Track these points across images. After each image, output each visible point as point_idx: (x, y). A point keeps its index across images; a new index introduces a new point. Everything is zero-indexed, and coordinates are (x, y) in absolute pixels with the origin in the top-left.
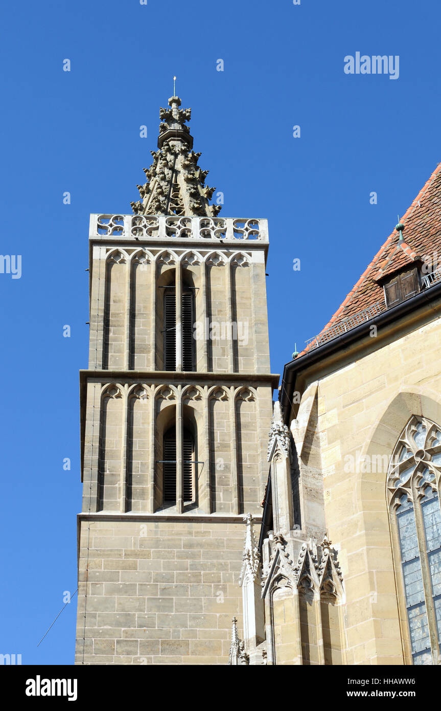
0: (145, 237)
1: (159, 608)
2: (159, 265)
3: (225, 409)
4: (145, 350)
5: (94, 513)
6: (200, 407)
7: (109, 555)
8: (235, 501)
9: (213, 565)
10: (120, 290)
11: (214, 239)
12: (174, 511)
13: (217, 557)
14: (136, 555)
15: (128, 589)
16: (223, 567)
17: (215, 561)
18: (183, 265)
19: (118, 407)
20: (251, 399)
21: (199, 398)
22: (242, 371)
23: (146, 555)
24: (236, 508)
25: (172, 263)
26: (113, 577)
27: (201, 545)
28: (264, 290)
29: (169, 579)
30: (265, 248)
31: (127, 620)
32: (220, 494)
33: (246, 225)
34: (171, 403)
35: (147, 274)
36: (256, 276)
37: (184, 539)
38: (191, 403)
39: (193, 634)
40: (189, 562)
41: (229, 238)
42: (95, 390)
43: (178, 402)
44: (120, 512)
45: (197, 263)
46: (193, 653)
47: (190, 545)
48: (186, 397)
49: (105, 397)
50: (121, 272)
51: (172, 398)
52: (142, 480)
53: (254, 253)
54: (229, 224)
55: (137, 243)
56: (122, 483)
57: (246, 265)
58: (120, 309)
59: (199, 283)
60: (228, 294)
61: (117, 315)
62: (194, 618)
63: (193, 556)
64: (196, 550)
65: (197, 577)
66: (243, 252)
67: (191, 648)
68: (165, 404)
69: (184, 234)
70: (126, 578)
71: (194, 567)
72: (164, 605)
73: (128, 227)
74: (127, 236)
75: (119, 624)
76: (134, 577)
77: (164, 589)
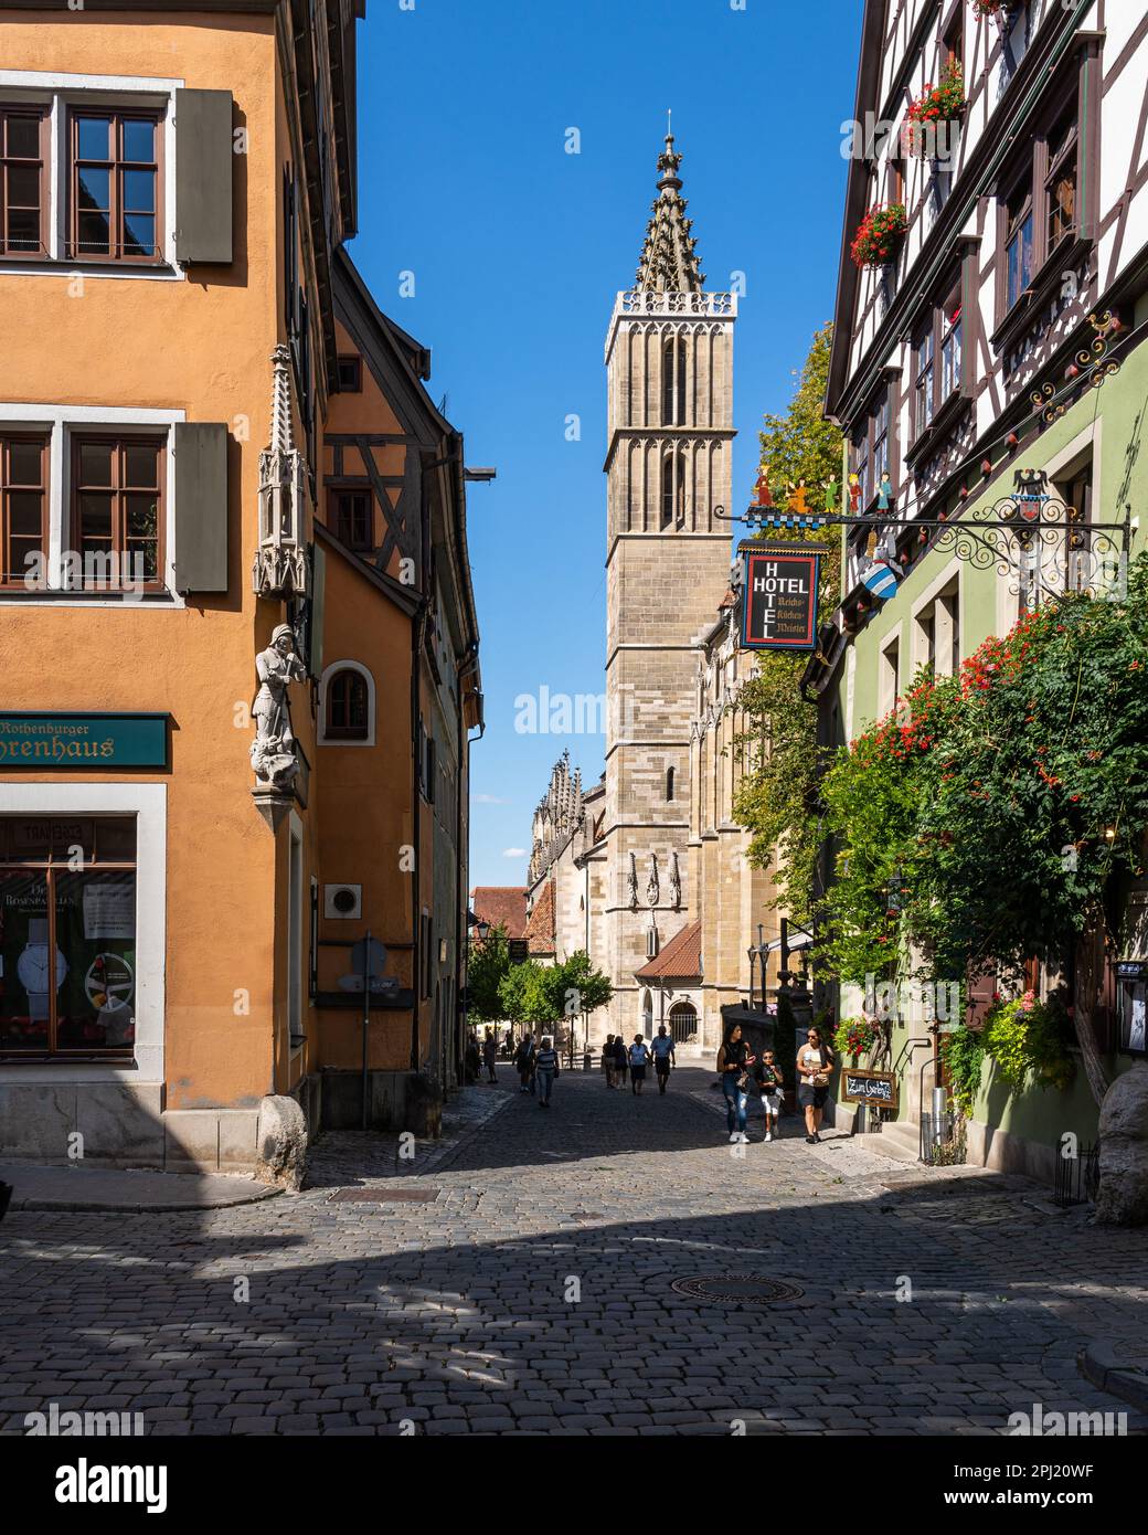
0: (655, 313)
1: (663, 594)
2: (664, 334)
3: (703, 454)
4: (654, 409)
5: (626, 534)
6: (688, 453)
7: (635, 561)
8: (707, 523)
9: (693, 567)
10: (639, 360)
11: (700, 313)
12: (670, 529)
13: (696, 561)
14: (650, 561)
15: (646, 583)
16: (699, 568)
17: (695, 564)
18: (680, 334)
19: (639, 453)
20: (720, 448)
21: (687, 447)
22: (715, 429)
23: (656, 561)
24: (707, 528)
25: (672, 333)
27: (686, 553)
28: (731, 358)
29: (669, 576)
30: (732, 319)
31: (646, 602)
32: (698, 518)
33: (722, 300)
34: (670, 451)
35: (656, 342)
36: (727, 345)
37: (678, 549)
38: (684, 451)
39: (682, 610)
40: (680, 565)
41: (711, 313)
42: (624, 444)
43: (675, 450)
44: (640, 533)
45: (688, 333)
46: (682, 621)
47: (681, 554)
48: (680, 448)
49: (631, 448)
50: (639, 340)
51: (671, 447)
52: (653, 509)
53: (726, 324)
54: (711, 298)
55: (649, 318)
56: (641, 511)
57: (721, 334)
58: (639, 373)
59: (689, 350)
60: (708, 363)
61: (636, 379)
62: (683, 600)
63: (682, 561)
64: (684, 557)
66: (720, 324)
67: (680, 618)
68: (667, 451)
69: (680, 309)
70: (645, 575)
71: (683, 568)
72: (666, 592)
73: (643, 303)
74: (643, 312)
75: (641, 605)
76: (650, 575)
77: (666, 583)
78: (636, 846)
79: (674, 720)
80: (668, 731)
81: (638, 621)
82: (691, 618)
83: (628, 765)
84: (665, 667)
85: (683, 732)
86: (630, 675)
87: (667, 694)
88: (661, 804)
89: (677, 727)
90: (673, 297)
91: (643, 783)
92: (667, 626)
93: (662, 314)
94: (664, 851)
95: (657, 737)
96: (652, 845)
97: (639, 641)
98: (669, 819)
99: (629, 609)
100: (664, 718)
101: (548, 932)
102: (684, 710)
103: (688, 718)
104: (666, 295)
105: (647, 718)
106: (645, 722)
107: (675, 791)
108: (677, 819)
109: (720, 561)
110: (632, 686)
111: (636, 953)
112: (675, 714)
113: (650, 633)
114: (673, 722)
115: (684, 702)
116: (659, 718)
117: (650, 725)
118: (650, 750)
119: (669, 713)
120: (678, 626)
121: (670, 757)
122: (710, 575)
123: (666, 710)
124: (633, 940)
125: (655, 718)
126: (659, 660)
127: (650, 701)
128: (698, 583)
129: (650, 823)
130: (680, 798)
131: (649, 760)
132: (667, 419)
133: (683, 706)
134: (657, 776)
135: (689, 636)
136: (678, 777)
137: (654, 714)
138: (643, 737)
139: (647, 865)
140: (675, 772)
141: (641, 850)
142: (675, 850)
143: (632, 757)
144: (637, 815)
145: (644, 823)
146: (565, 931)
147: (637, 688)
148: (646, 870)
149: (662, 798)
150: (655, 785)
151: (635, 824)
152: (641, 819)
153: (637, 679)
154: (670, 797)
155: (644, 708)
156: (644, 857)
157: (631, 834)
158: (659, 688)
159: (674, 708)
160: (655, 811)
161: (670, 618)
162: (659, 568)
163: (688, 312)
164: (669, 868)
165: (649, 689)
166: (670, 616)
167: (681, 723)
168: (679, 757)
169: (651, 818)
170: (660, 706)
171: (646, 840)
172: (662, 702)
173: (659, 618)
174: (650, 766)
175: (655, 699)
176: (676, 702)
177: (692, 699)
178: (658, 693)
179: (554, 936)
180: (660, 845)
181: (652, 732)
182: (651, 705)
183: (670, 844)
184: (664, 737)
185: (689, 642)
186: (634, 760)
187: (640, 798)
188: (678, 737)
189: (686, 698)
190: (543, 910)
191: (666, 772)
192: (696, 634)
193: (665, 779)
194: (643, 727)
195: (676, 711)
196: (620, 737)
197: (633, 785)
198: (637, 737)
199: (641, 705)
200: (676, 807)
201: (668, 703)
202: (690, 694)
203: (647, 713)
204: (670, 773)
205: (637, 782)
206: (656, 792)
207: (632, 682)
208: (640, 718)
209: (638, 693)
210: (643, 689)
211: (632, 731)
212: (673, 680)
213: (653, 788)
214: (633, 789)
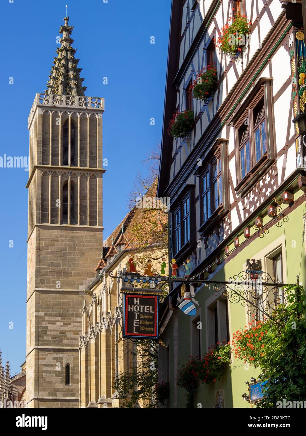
0: (58, 105)
1: (62, 260)
2: (63, 117)
3: (86, 182)
4: (58, 156)
6: (77, 182)
7: (45, 240)
9: (80, 245)
10: (48, 129)
11: (84, 107)
12: (67, 224)
13: (82, 242)
14: (54, 240)
15: (52, 253)
16: (84, 245)
17: (81, 243)
18: (72, 118)
19: (48, 179)
20: (95, 178)
21: (77, 177)
23: (58, 241)
25: (68, 117)
26: (47, 249)
27: (76, 237)
29: (66, 249)
30: (103, 112)
31: (52, 264)
32: (83, 217)
33: (96, 101)
37: (71, 235)
38: (74, 180)
39: (74, 270)
40: (72, 243)
41: (89, 107)
42: (39, 174)
43: (70, 179)
44: (49, 224)
45: (77, 118)
46: (73, 276)
48: (72, 178)
50: (48, 119)
51: (68, 177)
52: (57, 211)
53: (99, 113)
54: (90, 100)
55: (54, 108)
58: (48, 136)
59: (78, 127)
61: (46, 139)
62: (74, 264)
63: (74, 241)
64: (74, 239)
65: (75, 249)
66: (95, 113)
67: (73, 274)
68: (65, 179)
69: (72, 104)
70: (51, 249)
71: (74, 245)
72: (64, 259)
73: (51, 100)
74: (50, 104)
75: (49, 265)
76: (54, 249)
77: (64, 253)
79: (69, 335)
80: (65, 341)
81: (47, 275)
82: (80, 275)
83: (41, 362)
84: (63, 303)
85: (74, 342)
86: (42, 307)
87: (64, 319)
88: (62, 386)
89: (71, 339)
90: (68, 98)
91: (50, 373)
92: (64, 279)
93: (62, 106)
95: (58, 345)
97: (47, 287)
98: (67, 395)
99: (42, 269)
100: (63, 333)
102: (75, 329)
103: (78, 334)
104: (64, 97)
105: (52, 333)
106: (51, 335)
107: (70, 378)
108: (71, 396)
109: (97, 242)
110: (42, 314)
112: (70, 331)
114: (68, 336)
115: (75, 324)
116: (60, 333)
117: (54, 337)
118: (54, 353)
119: (66, 331)
120: (71, 279)
121: (67, 358)
122: (90, 250)
123: (64, 328)
125: (57, 333)
126: (60, 298)
127: (54, 323)
128: (83, 254)
129: (54, 397)
130: (73, 383)
131: (54, 359)
132: (65, 162)
133: (75, 326)
134: (58, 368)
135: (78, 285)
136: (72, 369)
137: (56, 331)
138: (50, 345)
140: (70, 367)
143: (43, 356)
144: (46, 393)
145: (51, 398)
147: (46, 315)
149: (62, 382)
150: (58, 374)
151: (45, 398)
152: (49, 395)
153: (46, 310)
154: (67, 382)
155: (51, 327)
158: (60, 315)
159: (69, 327)
160: (57, 390)
162: (60, 244)
163: (76, 105)
165: (54, 316)
166: (65, 273)
167: (73, 336)
168: (72, 357)
169: (56, 395)
170: (61, 326)
172: (62, 324)
173: (59, 273)
174: (55, 362)
175: (57, 321)
176: (70, 324)
177: (80, 322)
178: (59, 318)
181: (55, 341)
182: (54, 326)
184: (63, 345)
185: (78, 289)
186: (44, 359)
187: (49, 382)
188: (72, 345)
189: (76, 322)
191: (64, 366)
192: (82, 284)
193: (64, 371)
194: (50, 338)
195: (71, 329)
196: (35, 345)
197: (44, 374)
198: (47, 345)
199: (49, 325)
200: (70, 388)
201: (65, 324)
202: (78, 319)
203: (53, 330)
204: (68, 367)
205: (47, 372)
206: (60, 379)
207: (42, 311)
208: (48, 333)
209: (47, 318)
210: (50, 316)
211: (44, 341)
212: (68, 311)
213: (57, 376)
214: (44, 376)
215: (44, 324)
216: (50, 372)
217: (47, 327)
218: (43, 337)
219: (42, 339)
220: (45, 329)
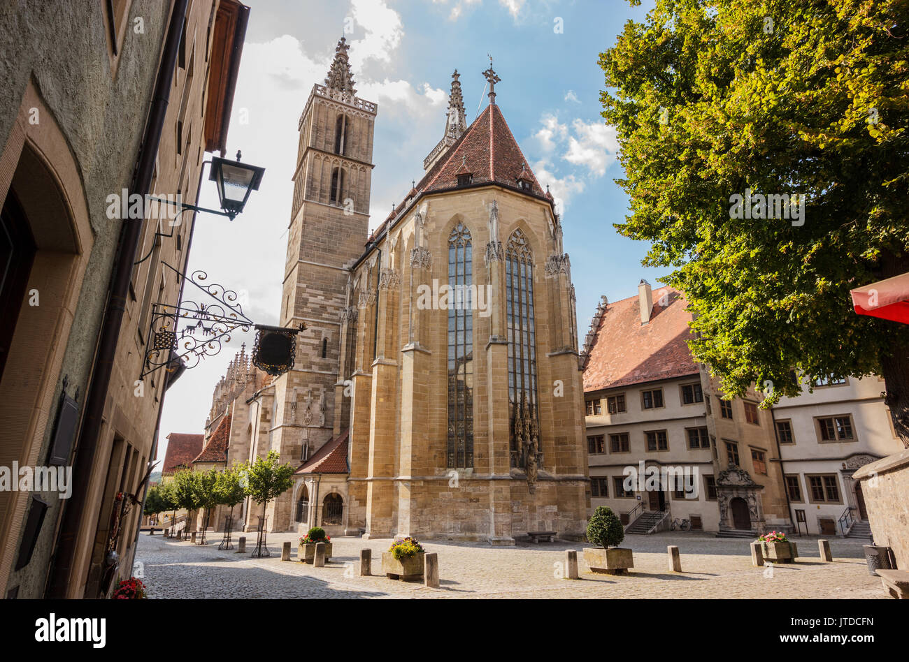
0: (334, 99)
1: (329, 238)
2: (338, 111)
3: (355, 172)
4: (330, 143)
5: (309, 200)
6: (347, 170)
7: (313, 217)
8: (355, 206)
10: (323, 119)
12: (335, 205)
14: (322, 218)
15: (318, 229)
16: (350, 228)
18: (347, 114)
19: (319, 163)
20: (365, 171)
21: (347, 166)
22: (363, 161)
23: (325, 219)
24: (356, 210)
25: (343, 112)
26: (314, 224)
27: (343, 219)
29: (332, 228)
31: (318, 240)
34: (337, 166)
35: (333, 113)
37: (338, 216)
38: (345, 168)
39: (338, 248)
41: (363, 108)
42: (311, 154)
43: (340, 166)
44: (317, 201)
45: (351, 114)
46: (338, 254)
47: (340, 219)
48: (343, 165)
49: (315, 158)
50: (324, 109)
51: (338, 164)
52: (326, 191)
53: (371, 116)
55: (331, 101)
56: (318, 192)
57: (368, 120)
58: (323, 125)
59: (351, 123)
60: (360, 130)
61: (321, 127)
62: (339, 243)
66: (368, 115)
67: (338, 252)
69: (348, 102)
70: (318, 225)
71: (340, 226)
72: (330, 237)
74: (327, 97)
75: (315, 240)
76: (321, 226)
77: (330, 232)
78: (299, 384)
79: (330, 310)
80: (325, 316)
81: (311, 248)
82: (344, 254)
84: (326, 278)
85: (335, 317)
86: (304, 279)
87: (326, 294)
88: (318, 360)
89: (331, 314)
90: (344, 95)
92: (329, 255)
93: (338, 101)
94: (318, 390)
95: (318, 318)
96: (310, 385)
97: (311, 261)
98: (323, 369)
99: (307, 241)
100: (323, 307)
101: (223, 448)
102: (336, 305)
103: (339, 310)
105: (313, 306)
106: (311, 308)
107: (327, 353)
108: (327, 370)
109: (362, 227)
110: (304, 286)
111: (293, 458)
112: (331, 306)
113: (319, 257)
114: (329, 311)
115: (337, 300)
116: (320, 307)
117: (314, 310)
118: (313, 325)
119: (326, 305)
120: (336, 256)
121: (325, 332)
122: (356, 233)
123: (325, 303)
124: (292, 449)
125: (318, 306)
126: (323, 273)
127: (316, 296)
128: (349, 236)
129: (310, 370)
130: (330, 357)
131: (312, 331)
133: (337, 302)
134: (316, 342)
135: (342, 263)
136: (330, 344)
137: (317, 304)
138: (309, 317)
139: (305, 398)
140: (328, 341)
141: (302, 388)
142: (325, 389)
144: (302, 365)
145: (306, 370)
146: (235, 447)
147: (307, 287)
148: (305, 401)
150: (315, 347)
151: (300, 370)
152: (304, 367)
153: (308, 282)
154: (324, 356)
155: (311, 299)
156: (304, 392)
157: (297, 377)
158: (322, 289)
159: (330, 302)
160: (314, 363)
161: (331, 251)
162: (327, 223)
163: (352, 104)
164: (320, 401)
165: (316, 289)
167: (334, 312)
168: (332, 332)
169: (311, 368)
170: (322, 300)
171: (306, 382)
172: (323, 298)
173: (324, 250)
174: (312, 335)
175: (318, 295)
176: (331, 299)
177: (343, 299)
178: (321, 292)
179: (226, 452)
180: (316, 386)
181: (315, 314)
182: (316, 299)
183: (322, 385)
184: (322, 319)
185: (342, 266)
187: (305, 354)
188: (332, 320)
189: (338, 298)
190: (220, 433)
191: (322, 340)
192: (346, 264)
193: (322, 344)
194: (310, 310)
195: (332, 304)
196: (294, 315)
197: (300, 346)
198: (306, 317)
199: (310, 298)
200: (327, 362)
201: (326, 298)
202: (341, 296)
203: (313, 303)
204: (325, 341)
205: (304, 343)
206: (316, 352)
207: (305, 283)
208: (309, 305)
209: (308, 290)
210: (312, 288)
211: (303, 312)
212: (331, 287)
213: (313, 349)
214: (300, 348)
215: (305, 295)
216: (307, 344)
217: (308, 299)
218: (302, 308)
219: (301, 310)
220: (306, 301)
